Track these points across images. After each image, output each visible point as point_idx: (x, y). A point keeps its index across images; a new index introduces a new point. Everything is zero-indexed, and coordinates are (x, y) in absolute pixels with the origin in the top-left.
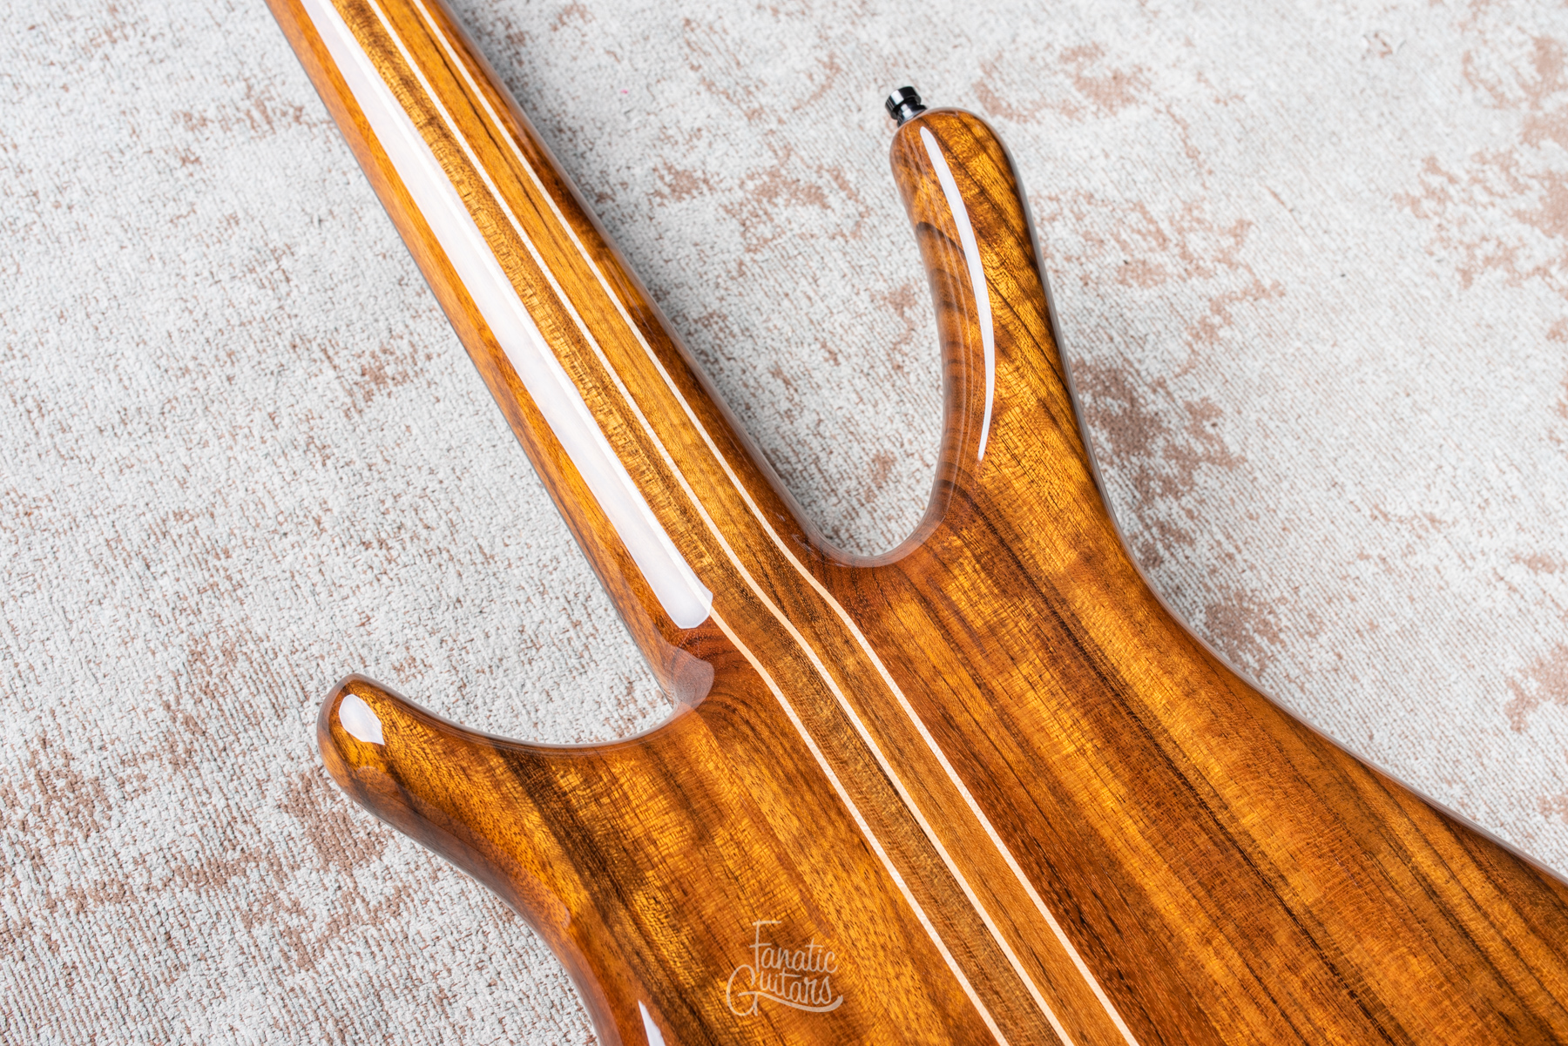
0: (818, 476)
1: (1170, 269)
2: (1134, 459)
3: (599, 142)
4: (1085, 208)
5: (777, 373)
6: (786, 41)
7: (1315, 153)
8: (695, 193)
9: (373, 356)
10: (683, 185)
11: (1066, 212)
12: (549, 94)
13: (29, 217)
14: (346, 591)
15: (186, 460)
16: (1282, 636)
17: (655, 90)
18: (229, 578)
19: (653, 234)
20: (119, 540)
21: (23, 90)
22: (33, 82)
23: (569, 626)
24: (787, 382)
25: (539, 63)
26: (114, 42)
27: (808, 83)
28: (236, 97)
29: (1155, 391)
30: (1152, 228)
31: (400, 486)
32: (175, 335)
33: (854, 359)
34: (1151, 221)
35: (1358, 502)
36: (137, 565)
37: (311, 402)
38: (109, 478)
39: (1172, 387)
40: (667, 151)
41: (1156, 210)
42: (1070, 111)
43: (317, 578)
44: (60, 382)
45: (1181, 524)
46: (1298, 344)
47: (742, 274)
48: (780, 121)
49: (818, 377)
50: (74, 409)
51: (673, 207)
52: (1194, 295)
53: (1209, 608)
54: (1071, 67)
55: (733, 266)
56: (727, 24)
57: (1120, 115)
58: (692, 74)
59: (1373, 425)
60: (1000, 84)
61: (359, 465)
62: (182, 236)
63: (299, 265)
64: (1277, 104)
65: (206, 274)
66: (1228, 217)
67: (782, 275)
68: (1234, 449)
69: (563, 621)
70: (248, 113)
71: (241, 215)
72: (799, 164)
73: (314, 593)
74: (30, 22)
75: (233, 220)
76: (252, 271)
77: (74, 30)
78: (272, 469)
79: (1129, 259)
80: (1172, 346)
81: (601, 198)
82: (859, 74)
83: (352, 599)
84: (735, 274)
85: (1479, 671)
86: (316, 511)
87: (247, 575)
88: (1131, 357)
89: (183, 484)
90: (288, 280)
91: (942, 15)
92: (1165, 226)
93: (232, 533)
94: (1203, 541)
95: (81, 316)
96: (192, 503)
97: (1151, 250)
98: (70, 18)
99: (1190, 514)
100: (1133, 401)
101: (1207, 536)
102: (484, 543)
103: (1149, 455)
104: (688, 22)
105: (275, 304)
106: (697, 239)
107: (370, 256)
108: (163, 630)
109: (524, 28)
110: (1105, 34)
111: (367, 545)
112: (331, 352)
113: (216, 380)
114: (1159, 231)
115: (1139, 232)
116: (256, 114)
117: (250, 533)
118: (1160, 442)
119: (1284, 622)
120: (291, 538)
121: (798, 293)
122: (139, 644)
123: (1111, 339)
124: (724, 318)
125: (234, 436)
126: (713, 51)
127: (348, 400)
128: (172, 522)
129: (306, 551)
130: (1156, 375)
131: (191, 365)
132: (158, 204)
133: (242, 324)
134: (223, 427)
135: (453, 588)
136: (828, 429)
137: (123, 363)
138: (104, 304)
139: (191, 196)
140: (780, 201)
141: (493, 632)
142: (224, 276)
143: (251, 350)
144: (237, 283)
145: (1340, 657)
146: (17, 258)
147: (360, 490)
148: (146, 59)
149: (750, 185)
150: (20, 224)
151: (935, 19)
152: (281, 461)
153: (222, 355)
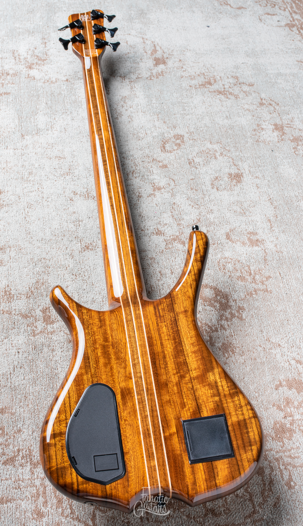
0: (159, 293)
1: (249, 280)
2: (222, 312)
3: (147, 220)
4: (237, 263)
5: (160, 272)
6: (192, 213)
7: (294, 268)
8: (160, 235)
9: (88, 244)
10: (159, 233)
11: (233, 262)
12: (141, 208)
13: (40, 201)
14: (66, 281)
15: (49, 250)
16: (235, 353)
17: (162, 214)
18: (48, 272)
19: (149, 240)
20: (33, 259)
21: (49, 179)
22: (51, 178)
23: (102, 301)
24: (161, 274)
25: (142, 202)
26: (67, 175)
27: (193, 222)
28: (84, 191)
29: (233, 301)
30: (249, 271)
31: (83, 267)
32: (56, 229)
33: (176, 275)
34: (250, 270)
35: (265, 336)
36: (34, 264)
37: (74, 248)
38: (35, 248)
39: (237, 302)
40: (159, 226)
41: (252, 268)
42: (244, 244)
43: (62, 277)
44: (34, 230)
45: (225, 326)
46: (269, 303)
47: (162, 253)
48: (183, 227)
49: (167, 275)
50: (35, 235)
51: (155, 236)
52: (251, 287)
53: (223, 343)
54: (249, 235)
55: (161, 251)
56: (182, 206)
57: (254, 248)
58: (170, 213)
59: (277, 324)
60: (232, 234)
61: (78, 261)
62: (65, 212)
63: (82, 224)
64: (290, 256)
65: (66, 220)
66: (267, 274)
67: (170, 255)
68: (244, 317)
69: (101, 300)
70: (85, 195)
71: (76, 212)
72: (183, 236)
73: (61, 279)
74: (55, 167)
75: (75, 213)
76: (74, 222)
77: (61, 171)
78: (63, 257)
79: (241, 275)
80: (241, 294)
81: (142, 230)
82: (204, 223)
83: (67, 283)
84: (161, 252)
85: (274, 376)
86: (67, 266)
87: (51, 272)
88: (232, 293)
89: (47, 254)
90: (79, 226)
91: (227, 217)
92: (252, 272)
93: (52, 265)
94: (228, 331)
95: (42, 220)
96: (47, 257)
97: (247, 275)
98: (62, 169)
99: (228, 326)
100: (228, 301)
101: (229, 330)
102: (93, 282)
103: (226, 312)
104: (174, 203)
105: (75, 229)
106: (156, 243)
107: (95, 227)
108: (34, 276)
109: (142, 195)
110: (260, 231)
111: (73, 275)
112: (81, 241)
113: (60, 239)
114: (251, 272)
115: (246, 271)
116: (86, 195)
117: (54, 266)
118: (229, 310)
119: (237, 351)
120: (61, 269)
121: (171, 259)
122: (29, 277)
123: (229, 289)
124: (155, 259)
125: (59, 249)
126: (177, 210)
127: (81, 250)
128: (43, 259)
129: (63, 272)
130: (235, 298)
131: (57, 235)
132: (63, 206)
133: (68, 231)
134: (58, 247)
135: (84, 287)
136: (165, 285)
137: (46, 230)
138: (47, 219)
139: (69, 206)
140: (176, 242)
141: (88, 297)
142: (69, 222)
143: (68, 236)
144: (71, 224)
145: (245, 362)
146: (36, 207)
147: (76, 265)
148: (72, 180)
149: (172, 237)
150: (39, 202)
151: (225, 218)
152: (65, 256)
153: (63, 235)
